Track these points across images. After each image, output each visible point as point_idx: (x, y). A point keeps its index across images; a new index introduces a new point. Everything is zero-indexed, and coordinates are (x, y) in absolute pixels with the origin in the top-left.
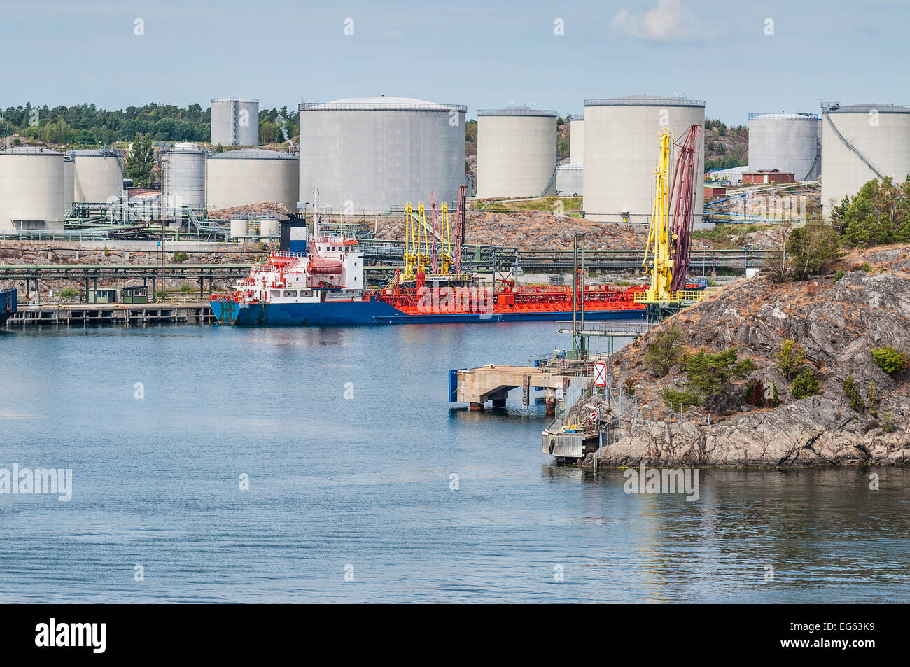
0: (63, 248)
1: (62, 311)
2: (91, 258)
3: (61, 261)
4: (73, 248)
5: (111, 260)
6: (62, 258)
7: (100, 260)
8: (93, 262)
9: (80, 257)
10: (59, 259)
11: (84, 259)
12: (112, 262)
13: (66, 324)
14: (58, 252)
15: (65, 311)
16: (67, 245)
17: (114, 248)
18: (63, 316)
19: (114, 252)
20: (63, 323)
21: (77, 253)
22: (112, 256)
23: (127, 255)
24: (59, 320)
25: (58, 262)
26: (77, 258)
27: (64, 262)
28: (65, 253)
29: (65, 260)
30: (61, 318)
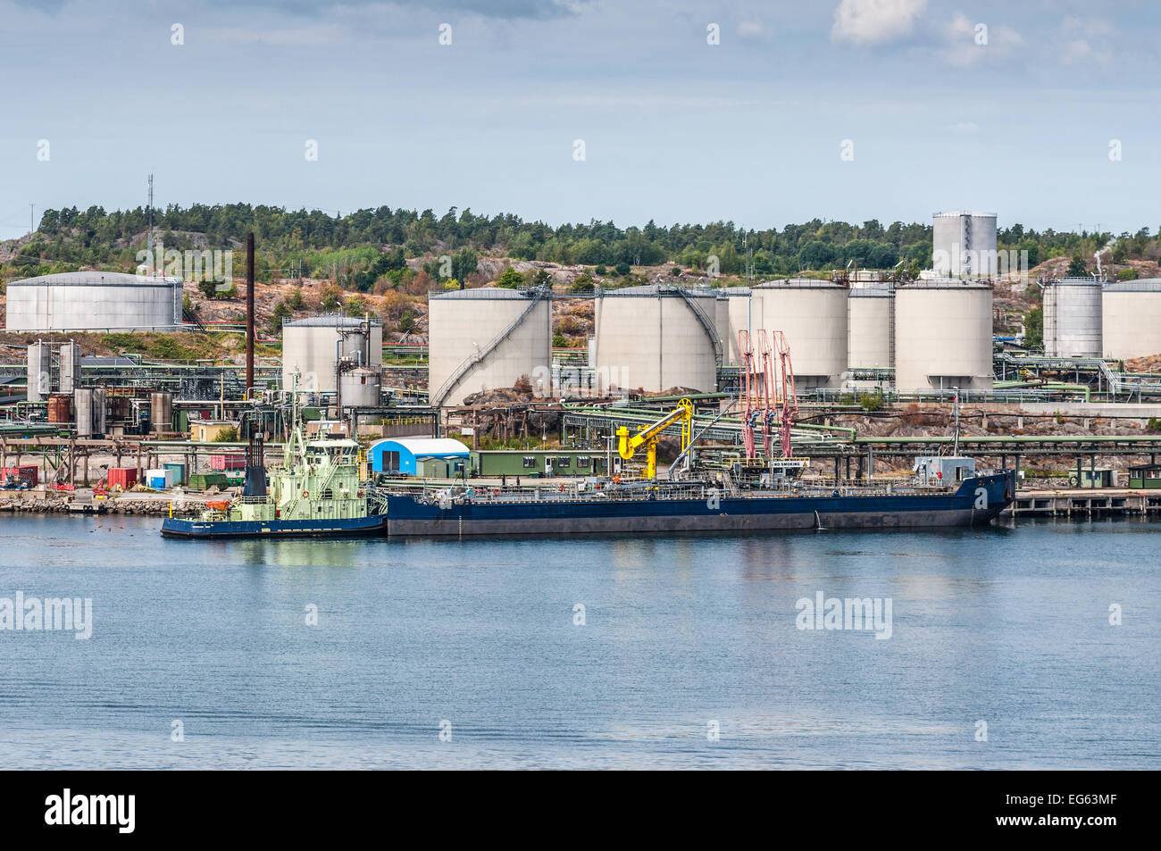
0: (1000, 413)
1: (1061, 499)
2: (1040, 426)
3: (1000, 430)
4: (1012, 412)
5: (1067, 430)
6: (1002, 427)
7: (1052, 429)
8: (1043, 432)
9: (1024, 424)
10: (997, 427)
11: (1030, 427)
12: (1069, 432)
13: (1066, 516)
14: (995, 419)
15: (1064, 499)
16: (1005, 409)
17: (1066, 413)
18: (1062, 506)
19: (1069, 419)
20: (1062, 515)
21: (1020, 421)
22: (1067, 424)
23: (1087, 423)
24: (1058, 511)
25: (996, 432)
26: (1020, 426)
27: (1005, 432)
28: (1004, 419)
29: (1006, 429)
30: (1059, 507)
